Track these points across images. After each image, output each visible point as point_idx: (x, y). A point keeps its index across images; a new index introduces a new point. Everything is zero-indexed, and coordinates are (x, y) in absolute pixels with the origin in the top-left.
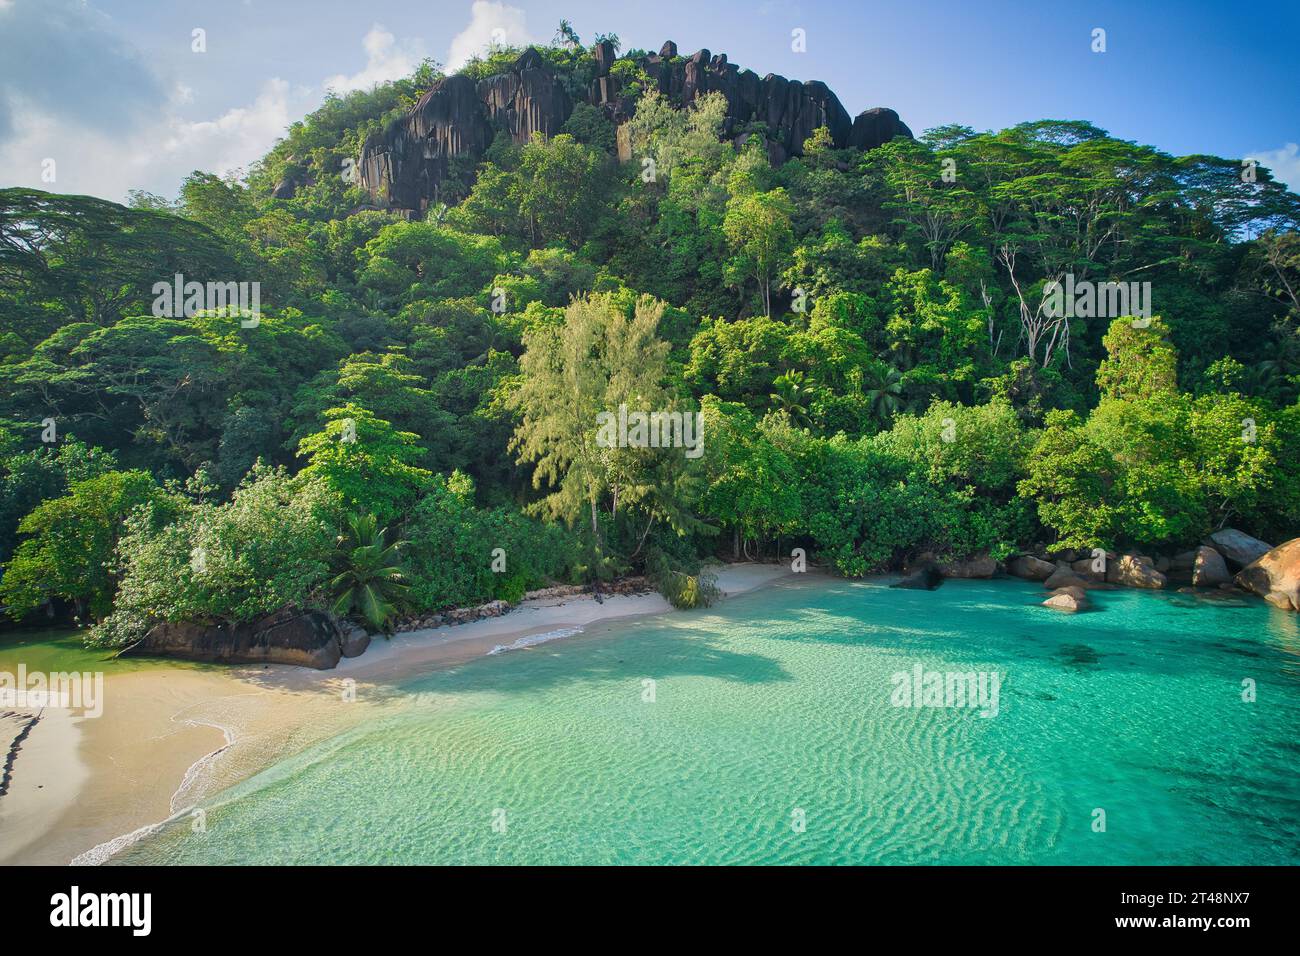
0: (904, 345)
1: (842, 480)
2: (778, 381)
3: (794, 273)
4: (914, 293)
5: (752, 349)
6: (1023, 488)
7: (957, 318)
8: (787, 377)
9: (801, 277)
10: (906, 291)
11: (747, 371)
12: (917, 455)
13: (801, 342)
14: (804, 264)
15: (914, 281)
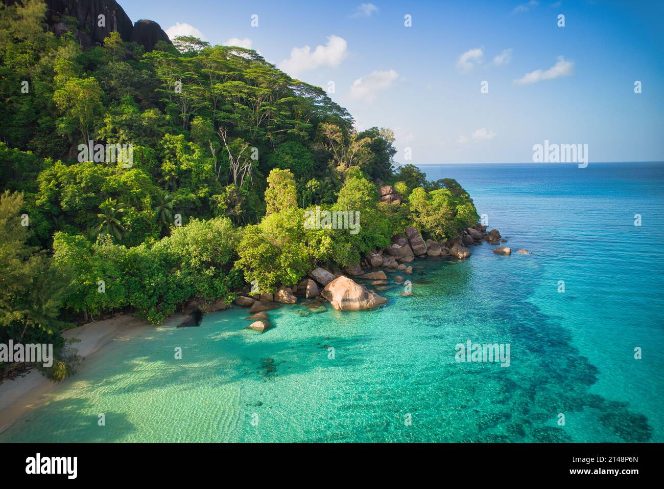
0: (172, 178)
1: (146, 272)
2: (102, 206)
3: (106, 132)
4: (176, 147)
5: (83, 185)
6: (237, 265)
7: (199, 163)
8: (107, 202)
9: (110, 134)
10: (171, 146)
11: (81, 200)
12: (185, 251)
13: (114, 181)
14: (111, 127)
15: (176, 141)
